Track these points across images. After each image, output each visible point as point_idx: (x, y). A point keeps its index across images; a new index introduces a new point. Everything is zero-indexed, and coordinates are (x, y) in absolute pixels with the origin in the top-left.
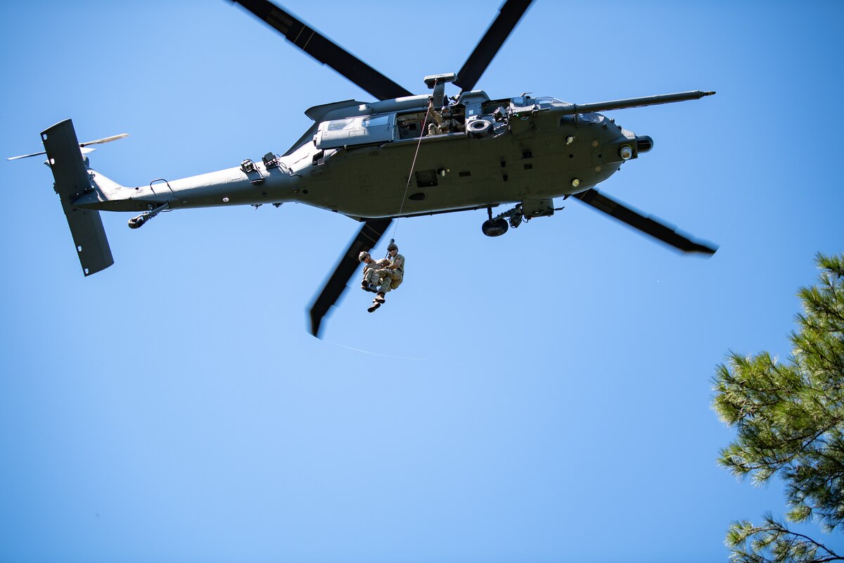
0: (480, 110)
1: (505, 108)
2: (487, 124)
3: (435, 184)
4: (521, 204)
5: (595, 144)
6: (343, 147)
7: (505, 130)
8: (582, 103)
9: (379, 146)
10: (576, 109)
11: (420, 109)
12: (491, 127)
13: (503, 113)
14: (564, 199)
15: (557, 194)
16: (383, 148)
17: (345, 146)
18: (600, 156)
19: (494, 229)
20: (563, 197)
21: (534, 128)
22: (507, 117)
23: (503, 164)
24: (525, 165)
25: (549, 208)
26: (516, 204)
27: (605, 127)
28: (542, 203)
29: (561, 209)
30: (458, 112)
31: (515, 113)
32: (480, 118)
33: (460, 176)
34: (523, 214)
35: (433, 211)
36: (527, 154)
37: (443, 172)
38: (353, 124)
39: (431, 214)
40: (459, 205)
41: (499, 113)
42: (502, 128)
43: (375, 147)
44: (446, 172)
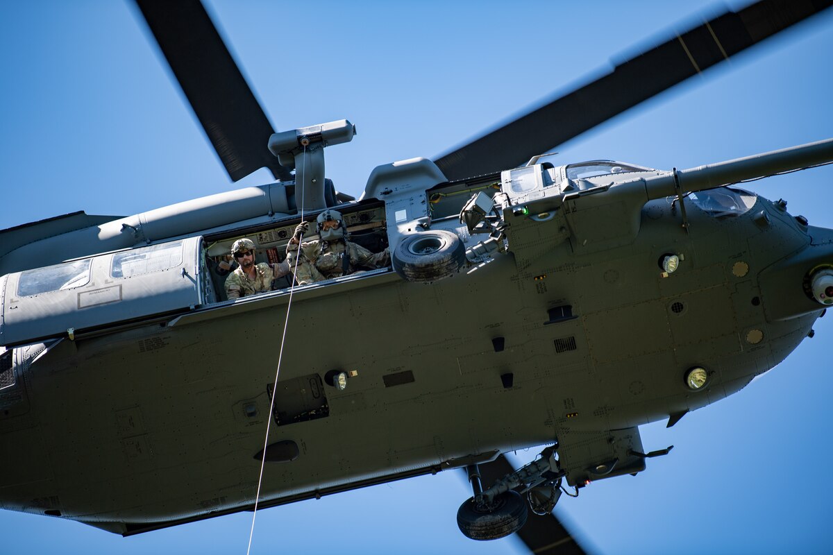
0: (425, 207)
1: (491, 196)
2: (446, 240)
3: (325, 413)
4: (556, 447)
5: (740, 269)
6: (66, 334)
7: (495, 253)
8: (690, 167)
9: (163, 325)
10: (678, 183)
11: (265, 220)
12: (459, 246)
13: (486, 208)
14: (670, 424)
15: (649, 413)
16: (175, 328)
17: (71, 332)
18: (756, 301)
19: (489, 518)
20: (667, 420)
21: (570, 241)
22: (498, 218)
23: (499, 343)
24: (557, 342)
25: (632, 452)
26: (542, 447)
27: (762, 222)
28: (610, 440)
29: (664, 452)
30: (365, 219)
31: (518, 205)
32: (427, 228)
33: (388, 385)
34: (562, 472)
35: (321, 487)
36: (559, 312)
37: (342, 377)
38: (86, 273)
39: (317, 494)
40: (389, 465)
41: (476, 209)
42: (486, 249)
43: (153, 328)
44: (348, 377)
